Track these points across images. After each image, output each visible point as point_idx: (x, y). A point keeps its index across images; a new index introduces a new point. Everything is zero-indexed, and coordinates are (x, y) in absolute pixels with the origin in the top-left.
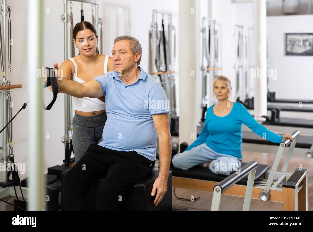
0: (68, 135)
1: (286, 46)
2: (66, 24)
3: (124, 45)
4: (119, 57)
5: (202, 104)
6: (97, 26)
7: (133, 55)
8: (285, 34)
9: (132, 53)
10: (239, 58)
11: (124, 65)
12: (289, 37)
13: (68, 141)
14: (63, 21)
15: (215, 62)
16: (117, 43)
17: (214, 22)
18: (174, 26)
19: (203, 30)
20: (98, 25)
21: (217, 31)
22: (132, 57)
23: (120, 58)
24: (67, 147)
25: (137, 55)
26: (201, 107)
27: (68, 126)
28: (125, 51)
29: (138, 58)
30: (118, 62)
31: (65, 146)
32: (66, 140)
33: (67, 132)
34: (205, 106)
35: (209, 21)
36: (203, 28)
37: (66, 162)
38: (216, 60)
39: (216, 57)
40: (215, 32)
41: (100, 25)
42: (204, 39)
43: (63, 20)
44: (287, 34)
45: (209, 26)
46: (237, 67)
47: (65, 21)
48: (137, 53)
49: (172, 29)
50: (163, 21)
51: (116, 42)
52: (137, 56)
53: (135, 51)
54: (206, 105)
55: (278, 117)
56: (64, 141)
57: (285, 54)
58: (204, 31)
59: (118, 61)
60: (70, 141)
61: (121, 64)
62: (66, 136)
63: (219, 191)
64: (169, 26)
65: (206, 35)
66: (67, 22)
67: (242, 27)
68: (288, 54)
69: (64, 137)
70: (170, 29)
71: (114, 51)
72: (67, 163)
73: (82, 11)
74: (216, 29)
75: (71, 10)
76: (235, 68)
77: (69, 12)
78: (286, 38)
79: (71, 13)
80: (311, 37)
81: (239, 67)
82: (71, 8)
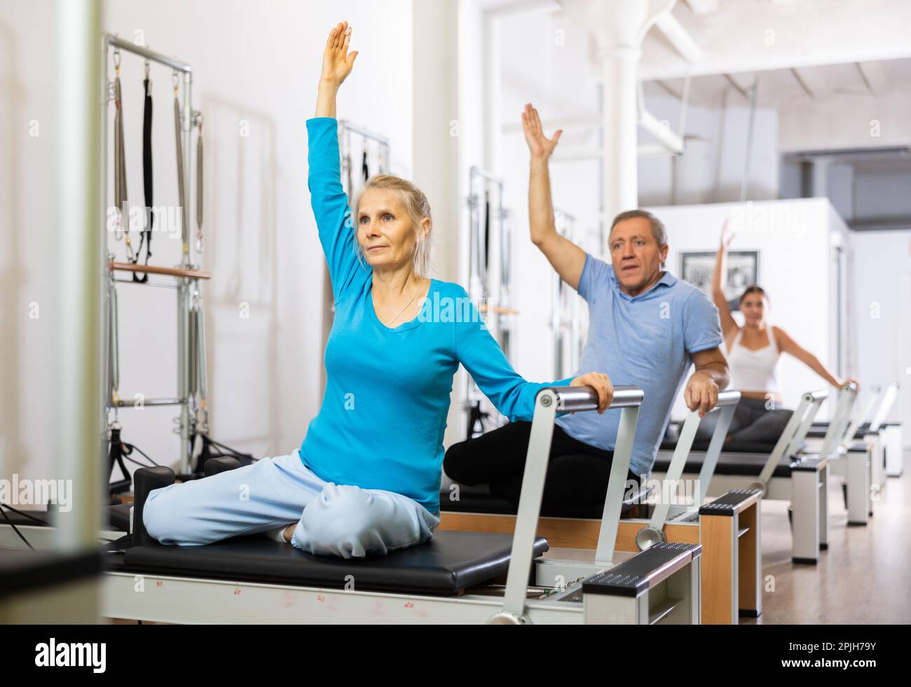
5: (468, 401)
6: (187, 134)
8: (680, 254)
10: (563, 296)
12: (692, 262)
13: (104, 432)
15: (501, 294)
17: (501, 186)
19: (472, 202)
20: (190, 130)
21: (508, 210)
26: (466, 409)
27: (108, 392)
34: (474, 404)
35: (487, 180)
36: (471, 195)
38: (503, 290)
39: (505, 279)
40: (504, 214)
41: (196, 129)
42: (473, 225)
44: (685, 256)
45: (487, 194)
46: (556, 322)
50: (365, 155)
54: (479, 402)
58: (474, 204)
60: (110, 433)
63: (551, 403)
65: (478, 214)
66: (106, 102)
67: (571, 218)
73: (146, 83)
74: (506, 205)
75: (117, 74)
76: (551, 324)
77: (112, 78)
78: (684, 265)
79: (118, 80)
80: (749, 261)
81: (563, 324)
82: (117, 68)
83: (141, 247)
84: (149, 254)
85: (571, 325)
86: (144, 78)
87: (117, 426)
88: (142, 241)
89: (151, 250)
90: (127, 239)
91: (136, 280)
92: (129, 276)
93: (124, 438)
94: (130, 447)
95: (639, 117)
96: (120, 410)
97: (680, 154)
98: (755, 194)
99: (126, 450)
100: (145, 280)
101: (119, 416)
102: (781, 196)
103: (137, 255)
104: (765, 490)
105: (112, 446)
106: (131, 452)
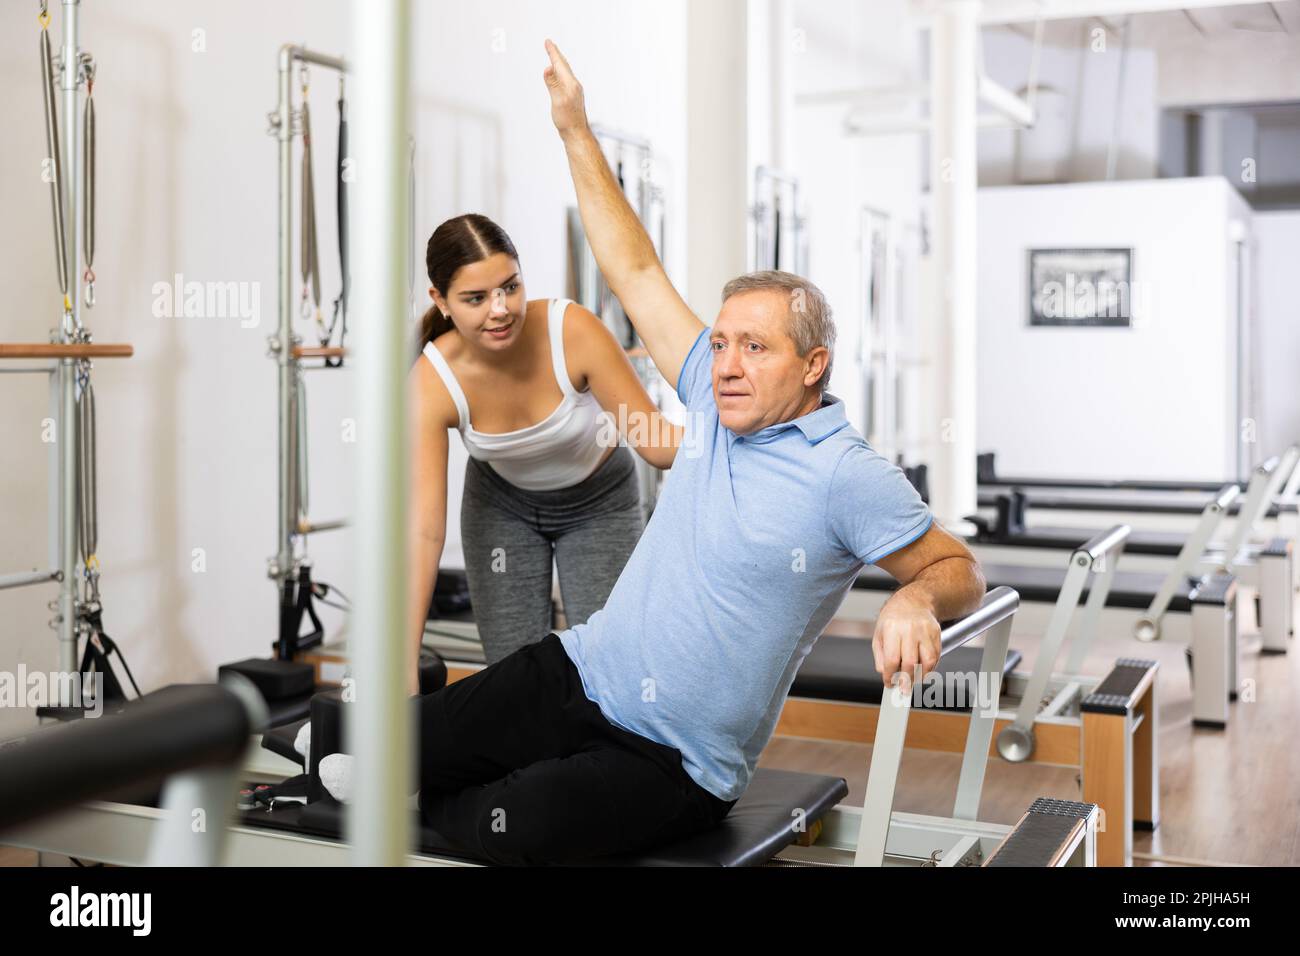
0: (291, 549)
1: (1033, 293)
2: (285, 144)
3: (762, 313)
4: (737, 362)
7: (797, 359)
8: (1028, 250)
9: (794, 352)
11: (758, 399)
12: (1042, 261)
13: (289, 572)
14: (276, 134)
16: (734, 301)
17: (795, 187)
18: (657, 189)
19: (758, 213)
21: (804, 218)
22: (791, 367)
23: (741, 369)
24: (287, 593)
25: (815, 356)
27: (292, 516)
28: (763, 340)
29: (817, 369)
30: (734, 386)
31: (281, 591)
32: (284, 568)
33: (289, 541)
35: (777, 181)
36: (757, 204)
37: (284, 650)
40: (798, 224)
42: (759, 244)
43: (274, 130)
44: (1035, 253)
45: (777, 200)
46: (866, 355)
47: (284, 132)
48: (813, 349)
49: (653, 199)
51: (730, 296)
52: (813, 361)
53: (808, 341)
55: (1019, 520)
56: (275, 570)
57: (1028, 320)
58: (761, 216)
59: (732, 382)
60: (296, 572)
61: (748, 395)
62: (285, 553)
64: (641, 187)
66: (290, 139)
67: (884, 216)
68: (1037, 320)
69: (277, 558)
70: (646, 200)
71: (721, 335)
72: (287, 652)
73: (341, 104)
74: (800, 212)
75: (305, 97)
76: (859, 359)
77: (298, 105)
78: (1032, 265)
79: (305, 106)
80: (1120, 261)
81: (875, 356)
82: (305, 89)
83: (334, 321)
84: (345, 330)
85: (884, 356)
86: (336, 98)
87: (306, 563)
88: (336, 312)
89: (348, 325)
90: (318, 314)
91: (329, 364)
92: (321, 361)
93: (316, 577)
94: (324, 587)
95: (978, 86)
96: (311, 537)
97: (1029, 127)
98: (1126, 170)
99: (319, 590)
100: (340, 364)
101: (309, 547)
102: (1162, 174)
103: (331, 331)
104: (1156, 630)
105: (301, 588)
106: (325, 593)
